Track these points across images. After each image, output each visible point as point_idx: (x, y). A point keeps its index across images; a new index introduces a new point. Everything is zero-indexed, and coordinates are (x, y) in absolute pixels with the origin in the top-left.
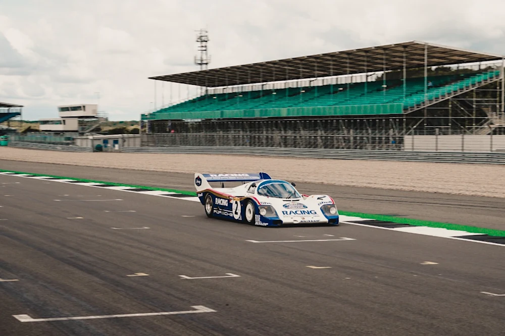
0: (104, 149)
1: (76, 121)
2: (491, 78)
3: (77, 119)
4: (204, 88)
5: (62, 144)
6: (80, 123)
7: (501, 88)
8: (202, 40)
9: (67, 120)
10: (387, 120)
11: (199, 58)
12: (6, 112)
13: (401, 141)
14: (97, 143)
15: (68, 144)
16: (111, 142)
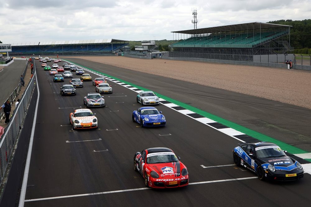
0: (156, 57)
1: (147, 47)
2: (285, 34)
3: (147, 46)
4: (191, 35)
5: (142, 56)
6: (149, 48)
7: (289, 37)
8: (195, 14)
9: (144, 47)
10: (247, 50)
11: (193, 20)
12: (115, 43)
13: (252, 57)
14: (153, 55)
15: (144, 56)
16: (159, 55)
